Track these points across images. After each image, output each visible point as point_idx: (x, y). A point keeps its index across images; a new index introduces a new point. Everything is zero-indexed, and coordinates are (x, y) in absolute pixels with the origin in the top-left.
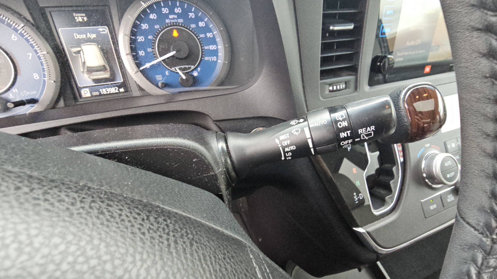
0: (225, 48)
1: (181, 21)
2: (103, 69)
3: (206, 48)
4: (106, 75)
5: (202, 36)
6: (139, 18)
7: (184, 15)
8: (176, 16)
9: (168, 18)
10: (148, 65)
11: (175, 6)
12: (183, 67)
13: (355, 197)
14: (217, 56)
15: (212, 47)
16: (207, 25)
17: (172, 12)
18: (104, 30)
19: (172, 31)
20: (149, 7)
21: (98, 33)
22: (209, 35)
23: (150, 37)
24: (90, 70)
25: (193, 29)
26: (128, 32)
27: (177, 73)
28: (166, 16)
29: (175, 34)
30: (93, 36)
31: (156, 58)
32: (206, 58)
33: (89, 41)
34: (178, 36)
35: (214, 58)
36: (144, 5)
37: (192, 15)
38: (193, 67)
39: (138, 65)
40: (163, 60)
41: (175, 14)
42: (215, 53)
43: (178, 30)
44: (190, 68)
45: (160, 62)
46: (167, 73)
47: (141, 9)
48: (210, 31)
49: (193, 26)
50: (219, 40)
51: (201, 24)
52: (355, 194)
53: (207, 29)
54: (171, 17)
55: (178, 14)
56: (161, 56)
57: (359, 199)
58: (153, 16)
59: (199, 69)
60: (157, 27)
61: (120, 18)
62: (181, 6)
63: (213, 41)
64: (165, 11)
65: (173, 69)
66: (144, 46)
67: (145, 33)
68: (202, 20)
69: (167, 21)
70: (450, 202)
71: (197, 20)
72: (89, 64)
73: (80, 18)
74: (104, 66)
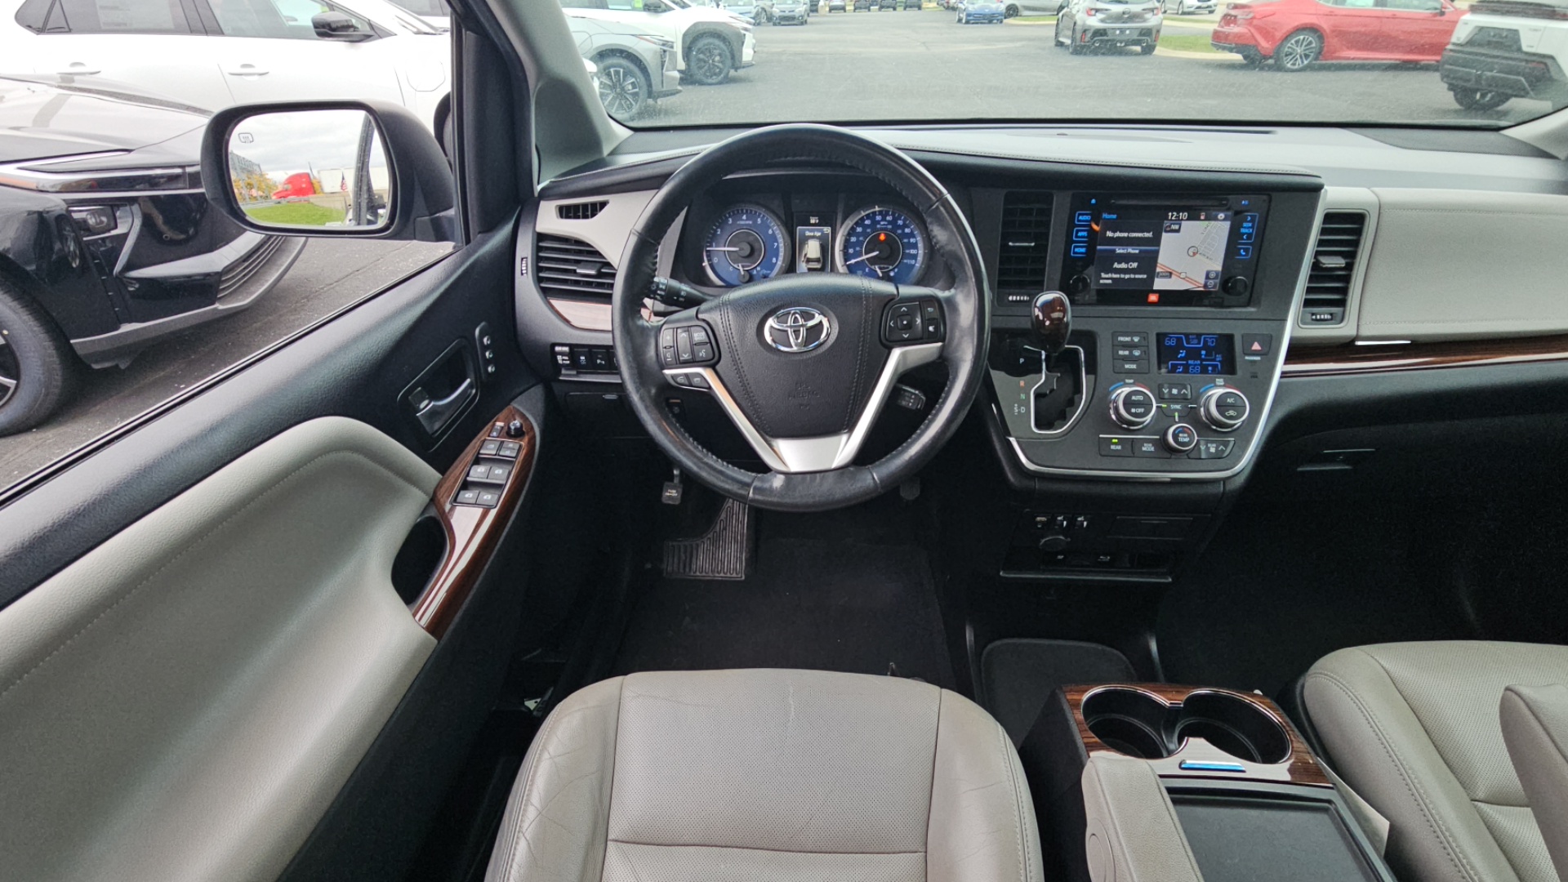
0: (925, 253)
1: (890, 227)
2: (817, 260)
3: (907, 251)
4: (818, 266)
5: (906, 240)
6: (857, 224)
7: (894, 222)
8: (886, 223)
9: (879, 224)
10: (853, 261)
11: (887, 214)
12: (882, 266)
13: (1015, 409)
14: (916, 260)
15: (913, 252)
16: (912, 232)
17: (884, 219)
18: (827, 230)
19: (879, 235)
20: (866, 215)
21: (822, 231)
22: (912, 240)
23: (861, 238)
24: (809, 260)
25: (900, 234)
26: (846, 233)
27: (876, 271)
28: (879, 222)
29: (882, 237)
30: (818, 234)
31: (861, 255)
32: (905, 261)
33: (813, 237)
34: (885, 240)
35: (913, 262)
36: (863, 214)
37: (900, 222)
38: (891, 267)
39: (846, 260)
40: (867, 259)
41: (886, 220)
42: (915, 257)
43: (886, 235)
44: (888, 268)
45: (863, 261)
46: (867, 270)
47: (860, 217)
48: (914, 237)
49: (899, 231)
50: (920, 245)
51: (907, 230)
52: (1016, 405)
53: (912, 235)
54: (882, 223)
55: (889, 221)
56: (866, 254)
57: (1019, 412)
58: (867, 222)
59: (896, 270)
60: (869, 230)
61: (842, 223)
62: (893, 215)
63: (915, 246)
64: (878, 218)
65: (873, 267)
66: (854, 245)
67: (858, 235)
68: (908, 227)
69: (878, 226)
70: (1145, 451)
71: (905, 226)
72: (809, 256)
73: (813, 220)
74: (819, 258)
